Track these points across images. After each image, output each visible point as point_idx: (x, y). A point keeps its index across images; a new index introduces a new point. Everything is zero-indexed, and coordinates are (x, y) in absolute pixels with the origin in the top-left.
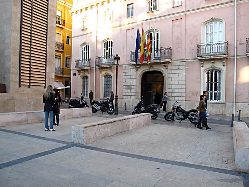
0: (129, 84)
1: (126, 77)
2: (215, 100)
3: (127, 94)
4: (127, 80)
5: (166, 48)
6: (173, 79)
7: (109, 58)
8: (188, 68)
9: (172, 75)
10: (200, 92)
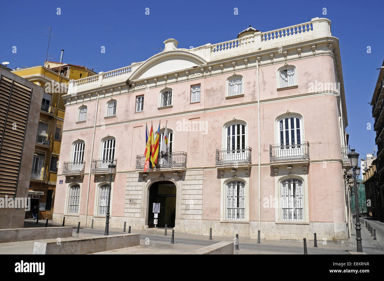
0: (133, 197)
1: (130, 188)
2: (238, 219)
3: (130, 210)
4: (131, 193)
5: (180, 153)
6: (188, 192)
7: (107, 162)
8: (206, 178)
9: (186, 187)
10: (220, 208)
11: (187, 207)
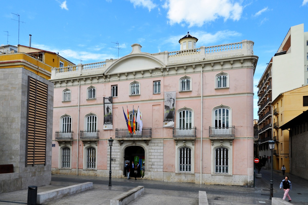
0: (113, 156)
2: (187, 172)
6: (153, 154)
8: (165, 145)
9: (152, 151)
10: (175, 165)
11: (153, 163)
